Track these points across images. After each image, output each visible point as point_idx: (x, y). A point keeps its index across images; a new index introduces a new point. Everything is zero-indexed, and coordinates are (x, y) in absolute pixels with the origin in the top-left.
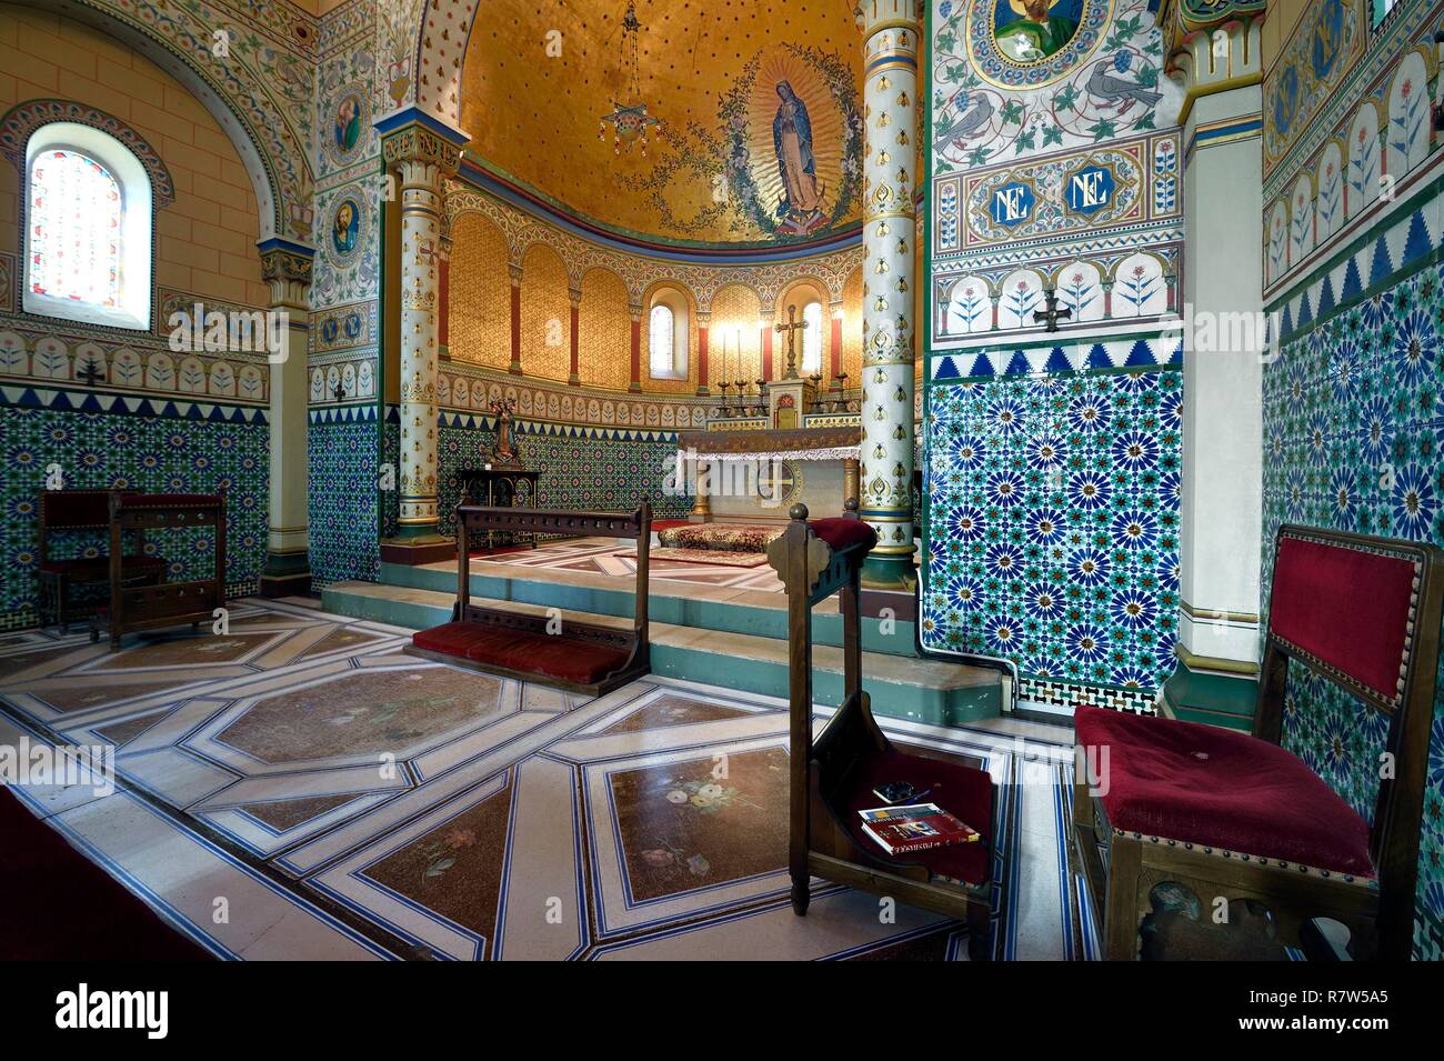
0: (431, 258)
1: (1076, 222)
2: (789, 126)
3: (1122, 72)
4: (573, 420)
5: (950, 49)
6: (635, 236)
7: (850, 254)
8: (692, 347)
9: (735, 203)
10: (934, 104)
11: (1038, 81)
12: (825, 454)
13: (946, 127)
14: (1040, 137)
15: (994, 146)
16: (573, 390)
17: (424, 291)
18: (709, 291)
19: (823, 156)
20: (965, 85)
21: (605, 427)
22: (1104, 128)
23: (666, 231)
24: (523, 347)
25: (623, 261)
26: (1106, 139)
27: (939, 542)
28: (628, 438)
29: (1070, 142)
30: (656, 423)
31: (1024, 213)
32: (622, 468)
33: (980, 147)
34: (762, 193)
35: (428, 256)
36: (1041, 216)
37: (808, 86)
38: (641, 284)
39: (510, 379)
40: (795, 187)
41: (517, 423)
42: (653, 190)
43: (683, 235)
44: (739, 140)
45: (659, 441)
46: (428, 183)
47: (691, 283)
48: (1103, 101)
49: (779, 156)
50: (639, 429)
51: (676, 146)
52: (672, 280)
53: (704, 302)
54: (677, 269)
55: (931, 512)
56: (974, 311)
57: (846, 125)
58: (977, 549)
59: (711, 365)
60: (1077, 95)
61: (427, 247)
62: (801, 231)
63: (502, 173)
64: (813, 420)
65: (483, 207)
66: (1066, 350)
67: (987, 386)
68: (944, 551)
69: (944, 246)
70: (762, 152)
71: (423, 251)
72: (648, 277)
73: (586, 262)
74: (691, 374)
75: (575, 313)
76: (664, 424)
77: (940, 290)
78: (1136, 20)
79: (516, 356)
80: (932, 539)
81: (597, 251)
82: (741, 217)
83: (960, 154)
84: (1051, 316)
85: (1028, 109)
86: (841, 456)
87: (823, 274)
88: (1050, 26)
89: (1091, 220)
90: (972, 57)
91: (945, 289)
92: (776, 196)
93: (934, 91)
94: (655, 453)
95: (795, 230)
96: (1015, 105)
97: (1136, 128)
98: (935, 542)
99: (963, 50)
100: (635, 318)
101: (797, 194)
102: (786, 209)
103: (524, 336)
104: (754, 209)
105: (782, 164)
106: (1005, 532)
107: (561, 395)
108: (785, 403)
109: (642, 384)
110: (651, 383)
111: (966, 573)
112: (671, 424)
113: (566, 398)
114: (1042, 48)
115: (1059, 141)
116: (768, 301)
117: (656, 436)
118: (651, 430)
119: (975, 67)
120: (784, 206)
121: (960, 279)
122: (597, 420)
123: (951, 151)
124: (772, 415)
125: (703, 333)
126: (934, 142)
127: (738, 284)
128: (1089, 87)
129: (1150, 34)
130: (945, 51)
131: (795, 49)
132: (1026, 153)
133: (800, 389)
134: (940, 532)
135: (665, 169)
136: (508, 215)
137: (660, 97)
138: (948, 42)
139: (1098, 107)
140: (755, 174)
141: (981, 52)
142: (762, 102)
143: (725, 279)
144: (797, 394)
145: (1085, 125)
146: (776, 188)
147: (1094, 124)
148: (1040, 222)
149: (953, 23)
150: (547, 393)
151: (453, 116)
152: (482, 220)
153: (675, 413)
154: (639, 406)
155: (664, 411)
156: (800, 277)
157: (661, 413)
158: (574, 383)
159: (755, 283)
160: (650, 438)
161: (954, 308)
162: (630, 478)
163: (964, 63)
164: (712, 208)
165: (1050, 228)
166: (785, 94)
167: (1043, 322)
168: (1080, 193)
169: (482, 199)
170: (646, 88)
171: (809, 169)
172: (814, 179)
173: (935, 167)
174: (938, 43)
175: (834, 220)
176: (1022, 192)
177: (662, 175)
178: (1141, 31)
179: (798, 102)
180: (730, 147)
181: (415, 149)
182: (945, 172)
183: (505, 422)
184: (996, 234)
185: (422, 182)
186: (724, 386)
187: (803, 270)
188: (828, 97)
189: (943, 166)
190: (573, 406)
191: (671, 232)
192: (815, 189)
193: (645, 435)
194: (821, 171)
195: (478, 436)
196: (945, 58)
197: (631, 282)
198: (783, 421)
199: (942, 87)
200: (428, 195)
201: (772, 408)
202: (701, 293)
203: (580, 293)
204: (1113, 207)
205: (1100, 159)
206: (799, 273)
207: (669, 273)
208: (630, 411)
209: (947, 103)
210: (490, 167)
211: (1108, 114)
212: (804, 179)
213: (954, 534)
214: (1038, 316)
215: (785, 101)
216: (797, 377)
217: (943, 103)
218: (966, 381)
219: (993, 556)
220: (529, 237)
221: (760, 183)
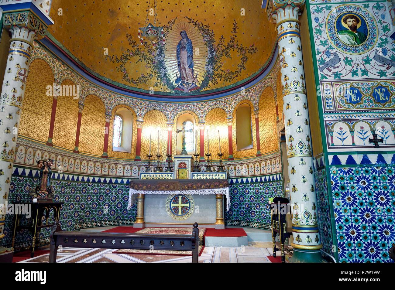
0: (24, 78)
1: (378, 106)
2: (183, 48)
3: (385, 55)
4: (74, 172)
5: (321, 34)
6: (110, 82)
7: (208, 103)
8: (134, 137)
9: (157, 75)
10: (317, 53)
11: (356, 52)
12: (209, 192)
13: (322, 62)
14: (360, 73)
15: (343, 72)
16: (75, 155)
17: (17, 95)
18: (143, 111)
19: (197, 62)
20: (328, 48)
21: (89, 175)
22: (382, 73)
23: (125, 82)
24: (55, 131)
25: (104, 93)
26: (383, 77)
27: (342, 243)
28: (99, 181)
29: (371, 76)
30: (114, 174)
31: (358, 99)
32: (95, 198)
33: (337, 72)
34: (169, 72)
35: (22, 77)
36: (365, 102)
37: (194, 35)
38: (111, 104)
39: (46, 148)
40: (184, 72)
41: (52, 174)
42: (121, 63)
43: (132, 85)
44: (161, 49)
45: (115, 183)
46: (28, 40)
47: (135, 107)
48: (381, 64)
49: (178, 59)
50: (105, 177)
51: (134, 46)
52: (126, 105)
53: (140, 116)
54: (128, 100)
55: (337, 228)
56: (344, 136)
57: (209, 52)
58: (359, 245)
59: (142, 146)
60: (371, 60)
61: (23, 72)
62: (186, 91)
63: (57, 42)
64: (196, 174)
65: (46, 57)
66: (384, 155)
67: (354, 169)
68: (345, 247)
69: (328, 108)
70: (171, 56)
71: (20, 74)
72: (115, 102)
73: (88, 91)
74: (133, 149)
75: (80, 115)
76: (118, 174)
77: (328, 126)
78: (386, 39)
79: (51, 136)
80: (339, 241)
81: (93, 87)
82: (159, 81)
83: (329, 73)
84: (375, 141)
85: (354, 62)
86: (217, 193)
87: (196, 110)
88: (358, 35)
89: (384, 105)
90: (329, 38)
91: (330, 126)
92: (175, 75)
93: (316, 48)
94: (112, 189)
95: (183, 90)
96: (349, 59)
97: (393, 75)
98: (340, 243)
99: (326, 35)
100: (108, 121)
101: (185, 75)
102: (179, 80)
103: (56, 125)
104: (165, 78)
105: (179, 62)
106: (370, 236)
107: (69, 157)
108: (182, 166)
109: (108, 153)
110: (113, 153)
111: (356, 257)
112: (122, 174)
113: (72, 160)
114: (356, 41)
115: (367, 75)
116: (170, 118)
117: (114, 180)
118: (111, 177)
119: (331, 42)
120: (179, 79)
121: (337, 123)
122: (85, 171)
123: (326, 71)
124: (175, 171)
125: (139, 130)
126: (318, 67)
127: (157, 110)
128: (374, 57)
129: (392, 45)
130: (318, 34)
131: (191, 20)
132: (355, 77)
133: (190, 160)
134: (342, 238)
135: (127, 55)
136: (57, 63)
137: (130, 25)
138: (319, 32)
139: (379, 66)
140: (167, 65)
141: (332, 37)
142: (173, 37)
143: (151, 107)
144: (188, 162)
145: (375, 71)
146: (176, 71)
147: (379, 71)
148: (365, 104)
149: (321, 25)
150: (63, 156)
151: (47, 11)
152: (45, 63)
153: (124, 169)
154: (106, 165)
155: (118, 168)
156: (185, 110)
157: (116, 168)
158: (76, 152)
159: (164, 110)
160: (111, 181)
161: (335, 134)
162: (99, 204)
163: (327, 40)
164: (146, 75)
165: (369, 107)
166: (184, 36)
167: (373, 144)
168: (378, 95)
169: (46, 53)
170: (126, 21)
171: (191, 66)
172: (193, 70)
173: (320, 76)
174: (315, 31)
175: (201, 88)
176: (356, 91)
177: (126, 58)
178: (389, 43)
179: (188, 39)
180: (157, 52)
181: (26, 22)
182: (324, 79)
183: (46, 173)
184: (349, 106)
185: (25, 38)
186: (150, 157)
187: (186, 107)
188: (202, 41)
189: (323, 77)
190: (74, 164)
191: (128, 83)
192: (193, 75)
193: (108, 180)
194: (196, 68)
195: (26, 181)
196: (319, 37)
197: (107, 103)
198: (181, 175)
199: (319, 47)
200: (28, 46)
201: (176, 168)
202: (139, 112)
203: (83, 106)
204: (391, 102)
205: (383, 84)
206: (185, 108)
207: (125, 101)
208: (102, 167)
209: (322, 53)
210: (53, 39)
211: (384, 69)
212: (188, 70)
213: (348, 238)
214: (370, 141)
215: (183, 38)
216: (186, 154)
217: (320, 53)
218: (344, 166)
219: (367, 248)
220: (64, 75)
221: (169, 68)
